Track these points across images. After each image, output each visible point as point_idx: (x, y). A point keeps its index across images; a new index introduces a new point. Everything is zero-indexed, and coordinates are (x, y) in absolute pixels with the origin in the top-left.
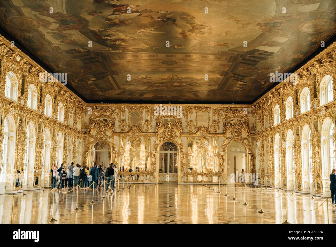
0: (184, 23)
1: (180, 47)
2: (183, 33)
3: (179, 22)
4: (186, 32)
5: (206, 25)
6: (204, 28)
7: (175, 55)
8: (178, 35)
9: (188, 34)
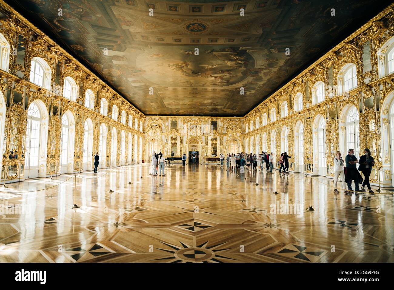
0: (187, 71)
1: (187, 52)
2: (187, 65)
3: (190, 72)
4: (185, 66)
5: (174, 70)
6: (174, 68)
7: (190, 42)
8: (190, 63)
9: (184, 64)
